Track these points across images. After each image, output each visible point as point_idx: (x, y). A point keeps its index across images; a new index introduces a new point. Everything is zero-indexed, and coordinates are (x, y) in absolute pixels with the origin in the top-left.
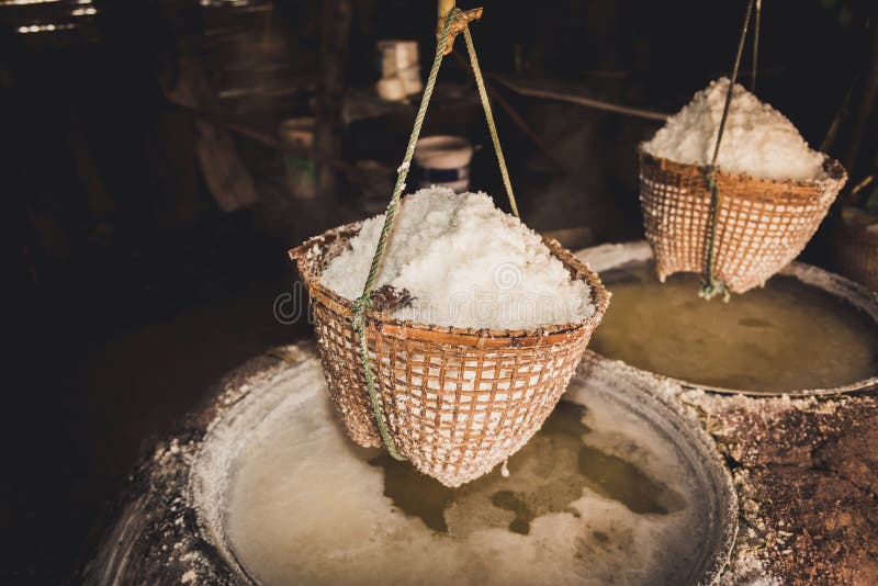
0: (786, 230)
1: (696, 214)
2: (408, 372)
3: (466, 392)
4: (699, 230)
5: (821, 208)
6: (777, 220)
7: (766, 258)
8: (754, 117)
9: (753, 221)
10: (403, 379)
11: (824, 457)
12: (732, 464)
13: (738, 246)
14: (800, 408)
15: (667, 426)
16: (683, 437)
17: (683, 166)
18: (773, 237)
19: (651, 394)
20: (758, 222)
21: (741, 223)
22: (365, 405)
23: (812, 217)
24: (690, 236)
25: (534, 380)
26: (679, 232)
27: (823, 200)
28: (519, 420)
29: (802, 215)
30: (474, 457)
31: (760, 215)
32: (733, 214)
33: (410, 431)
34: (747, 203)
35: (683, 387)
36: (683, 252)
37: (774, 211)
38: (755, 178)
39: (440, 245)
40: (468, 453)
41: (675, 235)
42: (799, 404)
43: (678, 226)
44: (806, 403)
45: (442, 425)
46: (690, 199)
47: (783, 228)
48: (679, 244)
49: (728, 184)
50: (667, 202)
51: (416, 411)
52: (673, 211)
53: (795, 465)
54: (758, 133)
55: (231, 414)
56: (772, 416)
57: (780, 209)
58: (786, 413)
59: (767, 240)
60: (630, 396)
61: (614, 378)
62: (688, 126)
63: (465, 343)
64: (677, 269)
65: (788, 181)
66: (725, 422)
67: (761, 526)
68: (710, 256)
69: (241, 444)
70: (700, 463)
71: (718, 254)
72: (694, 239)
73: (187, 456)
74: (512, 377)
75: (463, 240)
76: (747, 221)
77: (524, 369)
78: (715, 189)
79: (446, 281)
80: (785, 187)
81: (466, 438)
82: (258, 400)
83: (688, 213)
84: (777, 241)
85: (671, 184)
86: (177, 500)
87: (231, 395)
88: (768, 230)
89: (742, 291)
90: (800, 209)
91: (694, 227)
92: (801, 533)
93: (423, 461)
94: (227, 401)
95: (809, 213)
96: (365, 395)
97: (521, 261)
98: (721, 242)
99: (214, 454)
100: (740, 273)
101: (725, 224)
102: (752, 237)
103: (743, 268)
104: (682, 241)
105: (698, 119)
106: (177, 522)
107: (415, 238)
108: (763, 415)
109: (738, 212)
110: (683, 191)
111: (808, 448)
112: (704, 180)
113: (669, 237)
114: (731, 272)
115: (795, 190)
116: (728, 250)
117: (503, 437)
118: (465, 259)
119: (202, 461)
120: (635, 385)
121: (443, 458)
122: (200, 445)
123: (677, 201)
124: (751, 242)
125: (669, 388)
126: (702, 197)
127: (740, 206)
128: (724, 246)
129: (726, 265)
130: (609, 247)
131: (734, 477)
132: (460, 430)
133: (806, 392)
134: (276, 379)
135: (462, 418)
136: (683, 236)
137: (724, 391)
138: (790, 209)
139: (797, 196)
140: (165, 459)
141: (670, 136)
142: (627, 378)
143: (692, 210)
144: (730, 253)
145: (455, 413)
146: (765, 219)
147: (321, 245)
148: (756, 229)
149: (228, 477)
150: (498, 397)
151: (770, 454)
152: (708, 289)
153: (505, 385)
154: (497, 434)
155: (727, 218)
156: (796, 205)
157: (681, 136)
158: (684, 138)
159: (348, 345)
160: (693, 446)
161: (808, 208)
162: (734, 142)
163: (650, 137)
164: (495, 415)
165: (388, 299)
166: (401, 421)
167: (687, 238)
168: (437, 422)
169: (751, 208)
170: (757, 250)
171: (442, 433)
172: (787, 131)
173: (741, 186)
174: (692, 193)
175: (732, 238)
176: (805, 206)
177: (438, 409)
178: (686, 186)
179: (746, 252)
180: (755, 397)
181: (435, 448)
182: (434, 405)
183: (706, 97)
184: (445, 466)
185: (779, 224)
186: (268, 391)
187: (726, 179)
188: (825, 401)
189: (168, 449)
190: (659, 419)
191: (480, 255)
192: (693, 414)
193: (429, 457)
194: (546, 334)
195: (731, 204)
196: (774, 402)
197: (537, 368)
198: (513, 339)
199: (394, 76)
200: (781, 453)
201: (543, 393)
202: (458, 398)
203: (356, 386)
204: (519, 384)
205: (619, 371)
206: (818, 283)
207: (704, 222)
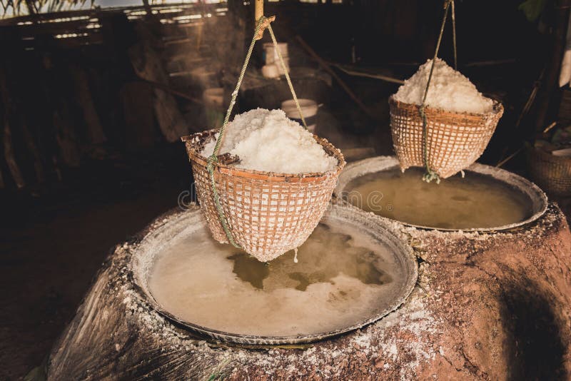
0: (467, 141)
1: (416, 132)
2: (235, 194)
3: (264, 206)
4: (418, 141)
5: (487, 129)
6: (460, 135)
7: (456, 157)
8: (449, 78)
9: (447, 136)
10: (232, 198)
11: (473, 260)
12: (420, 261)
13: (440, 150)
14: (467, 237)
15: (392, 244)
16: (398, 250)
17: (409, 105)
18: (459, 145)
19: (385, 229)
20: (449, 136)
21: (440, 137)
22: (217, 214)
23: (482, 134)
24: (414, 145)
25: (300, 202)
26: (408, 142)
27: (487, 124)
28: (294, 224)
29: (475, 132)
30: (272, 244)
31: (451, 132)
32: (435, 131)
33: (238, 227)
34: (442, 125)
35: (405, 226)
36: (411, 154)
37: (458, 130)
38: (446, 111)
39: (255, 134)
40: (269, 240)
41: (406, 144)
42: (468, 235)
43: (408, 139)
44: (472, 235)
45: (253, 223)
46: (413, 123)
47: (464, 139)
48: (409, 150)
49: (432, 114)
50: (401, 126)
51: (240, 215)
52: (404, 130)
53: (456, 262)
54: (450, 88)
55: (156, 232)
56: (451, 240)
57: (462, 128)
58: (460, 240)
59: (456, 147)
60: (375, 230)
61: (367, 221)
62: (415, 83)
63: (262, 179)
64: (410, 165)
65: (465, 113)
66: (423, 242)
67: (427, 288)
68: (425, 156)
69: (161, 247)
70: (404, 261)
71: (430, 154)
72: (417, 146)
73: (132, 250)
74: (288, 199)
75: (265, 132)
76: (443, 135)
77: (294, 195)
78: (424, 117)
79: (257, 150)
80: (463, 116)
81: (266, 232)
82: (172, 227)
83: (412, 131)
84: (462, 147)
85: (403, 115)
86: (125, 268)
87: (157, 223)
88: (455, 140)
89: (446, 177)
90: (474, 129)
91: (416, 139)
92: (448, 292)
93: (247, 245)
94: (155, 226)
95: (479, 131)
96: (216, 209)
97: (296, 142)
98: (430, 147)
99: (145, 250)
100: (443, 166)
101: (431, 137)
102: (447, 144)
103: (444, 163)
104: (410, 147)
105: (419, 80)
106: (123, 277)
107: (244, 131)
108: (446, 240)
109: (438, 130)
110: (409, 119)
111: (466, 255)
112: (418, 113)
113: (403, 146)
114: (438, 165)
115: (469, 118)
116: (434, 152)
117: (286, 233)
118: (267, 141)
119: (139, 252)
120: (378, 224)
121: (256, 243)
122: (138, 245)
123: (406, 124)
124: (447, 148)
125: (396, 226)
126: (419, 122)
127: (439, 127)
128: (432, 150)
129: (435, 161)
130: (383, 157)
131: (419, 266)
132: (263, 226)
133: (473, 229)
134: (182, 217)
135: (263, 219)
136: (410, 144)
137: (426, 228)
138: (468, 129)
139: (470, 121)
140: (121, 251)
141: (405, 89)
142: (374, 220)
143: (414, 130)
144: (436, 154)
145: (259, 217)
146: (453, 134)
147: (200, 137)
148: (449, 140)
149: (152, 262)
150: (282, 209)
151: (442, 257)
152: (428, 176)
153: (285, 203)
154: (283, 231)
155: (433, 133)
156: (471, 127)
157: (410, 89)
158: (412, 90)
159: (207, 181)
160: (403, 253)
161: (479, 129)
162: (437, 92)
163: (396, 91)
164: (281, 219)
165: (227, 160)
166: (233, 222)
167: (412, 146)
168: (250, 221)
169: (445, 128)
170: (451, 152)
171: (253, 227)
172: (466, 86)
173: (439, 115)
174: (413, 120)
175: (436, 145)
176: (476, 127)
177: (250, 214)
178: (410, 116)
179: (445, 154)
180: (444, 231)
181: (251, 237)
182: (248, 212)
183: (424, 68)
184: (257, 248)
185: (462, 137)
186: (177, 223)
187: (430, 111)
188: (482, 234)
189: (122, 247)
190: (388, 241)
191: (274, 138)
192: (405, 237)
193: (248, 242)
194: (304, 176)
195: (434, 125)
196: (454, 234)
197: (302, 195)
198: (286, 178)
199: (273, 63)
200: (449, 257)
201: (307, 210)
202: (260, 208)
203: (212, 204)
204: (292, 203)
205: (370, 217)
206: (503, 179)
207: (420, 136)
